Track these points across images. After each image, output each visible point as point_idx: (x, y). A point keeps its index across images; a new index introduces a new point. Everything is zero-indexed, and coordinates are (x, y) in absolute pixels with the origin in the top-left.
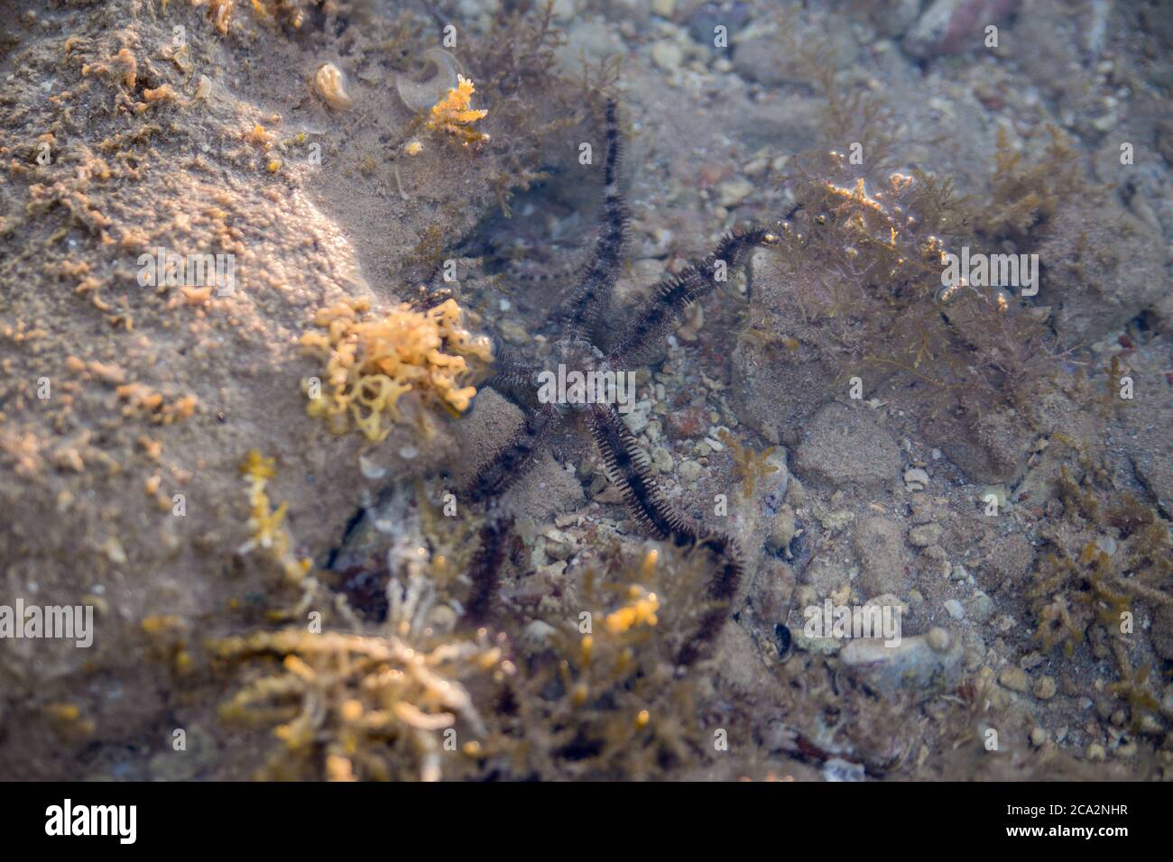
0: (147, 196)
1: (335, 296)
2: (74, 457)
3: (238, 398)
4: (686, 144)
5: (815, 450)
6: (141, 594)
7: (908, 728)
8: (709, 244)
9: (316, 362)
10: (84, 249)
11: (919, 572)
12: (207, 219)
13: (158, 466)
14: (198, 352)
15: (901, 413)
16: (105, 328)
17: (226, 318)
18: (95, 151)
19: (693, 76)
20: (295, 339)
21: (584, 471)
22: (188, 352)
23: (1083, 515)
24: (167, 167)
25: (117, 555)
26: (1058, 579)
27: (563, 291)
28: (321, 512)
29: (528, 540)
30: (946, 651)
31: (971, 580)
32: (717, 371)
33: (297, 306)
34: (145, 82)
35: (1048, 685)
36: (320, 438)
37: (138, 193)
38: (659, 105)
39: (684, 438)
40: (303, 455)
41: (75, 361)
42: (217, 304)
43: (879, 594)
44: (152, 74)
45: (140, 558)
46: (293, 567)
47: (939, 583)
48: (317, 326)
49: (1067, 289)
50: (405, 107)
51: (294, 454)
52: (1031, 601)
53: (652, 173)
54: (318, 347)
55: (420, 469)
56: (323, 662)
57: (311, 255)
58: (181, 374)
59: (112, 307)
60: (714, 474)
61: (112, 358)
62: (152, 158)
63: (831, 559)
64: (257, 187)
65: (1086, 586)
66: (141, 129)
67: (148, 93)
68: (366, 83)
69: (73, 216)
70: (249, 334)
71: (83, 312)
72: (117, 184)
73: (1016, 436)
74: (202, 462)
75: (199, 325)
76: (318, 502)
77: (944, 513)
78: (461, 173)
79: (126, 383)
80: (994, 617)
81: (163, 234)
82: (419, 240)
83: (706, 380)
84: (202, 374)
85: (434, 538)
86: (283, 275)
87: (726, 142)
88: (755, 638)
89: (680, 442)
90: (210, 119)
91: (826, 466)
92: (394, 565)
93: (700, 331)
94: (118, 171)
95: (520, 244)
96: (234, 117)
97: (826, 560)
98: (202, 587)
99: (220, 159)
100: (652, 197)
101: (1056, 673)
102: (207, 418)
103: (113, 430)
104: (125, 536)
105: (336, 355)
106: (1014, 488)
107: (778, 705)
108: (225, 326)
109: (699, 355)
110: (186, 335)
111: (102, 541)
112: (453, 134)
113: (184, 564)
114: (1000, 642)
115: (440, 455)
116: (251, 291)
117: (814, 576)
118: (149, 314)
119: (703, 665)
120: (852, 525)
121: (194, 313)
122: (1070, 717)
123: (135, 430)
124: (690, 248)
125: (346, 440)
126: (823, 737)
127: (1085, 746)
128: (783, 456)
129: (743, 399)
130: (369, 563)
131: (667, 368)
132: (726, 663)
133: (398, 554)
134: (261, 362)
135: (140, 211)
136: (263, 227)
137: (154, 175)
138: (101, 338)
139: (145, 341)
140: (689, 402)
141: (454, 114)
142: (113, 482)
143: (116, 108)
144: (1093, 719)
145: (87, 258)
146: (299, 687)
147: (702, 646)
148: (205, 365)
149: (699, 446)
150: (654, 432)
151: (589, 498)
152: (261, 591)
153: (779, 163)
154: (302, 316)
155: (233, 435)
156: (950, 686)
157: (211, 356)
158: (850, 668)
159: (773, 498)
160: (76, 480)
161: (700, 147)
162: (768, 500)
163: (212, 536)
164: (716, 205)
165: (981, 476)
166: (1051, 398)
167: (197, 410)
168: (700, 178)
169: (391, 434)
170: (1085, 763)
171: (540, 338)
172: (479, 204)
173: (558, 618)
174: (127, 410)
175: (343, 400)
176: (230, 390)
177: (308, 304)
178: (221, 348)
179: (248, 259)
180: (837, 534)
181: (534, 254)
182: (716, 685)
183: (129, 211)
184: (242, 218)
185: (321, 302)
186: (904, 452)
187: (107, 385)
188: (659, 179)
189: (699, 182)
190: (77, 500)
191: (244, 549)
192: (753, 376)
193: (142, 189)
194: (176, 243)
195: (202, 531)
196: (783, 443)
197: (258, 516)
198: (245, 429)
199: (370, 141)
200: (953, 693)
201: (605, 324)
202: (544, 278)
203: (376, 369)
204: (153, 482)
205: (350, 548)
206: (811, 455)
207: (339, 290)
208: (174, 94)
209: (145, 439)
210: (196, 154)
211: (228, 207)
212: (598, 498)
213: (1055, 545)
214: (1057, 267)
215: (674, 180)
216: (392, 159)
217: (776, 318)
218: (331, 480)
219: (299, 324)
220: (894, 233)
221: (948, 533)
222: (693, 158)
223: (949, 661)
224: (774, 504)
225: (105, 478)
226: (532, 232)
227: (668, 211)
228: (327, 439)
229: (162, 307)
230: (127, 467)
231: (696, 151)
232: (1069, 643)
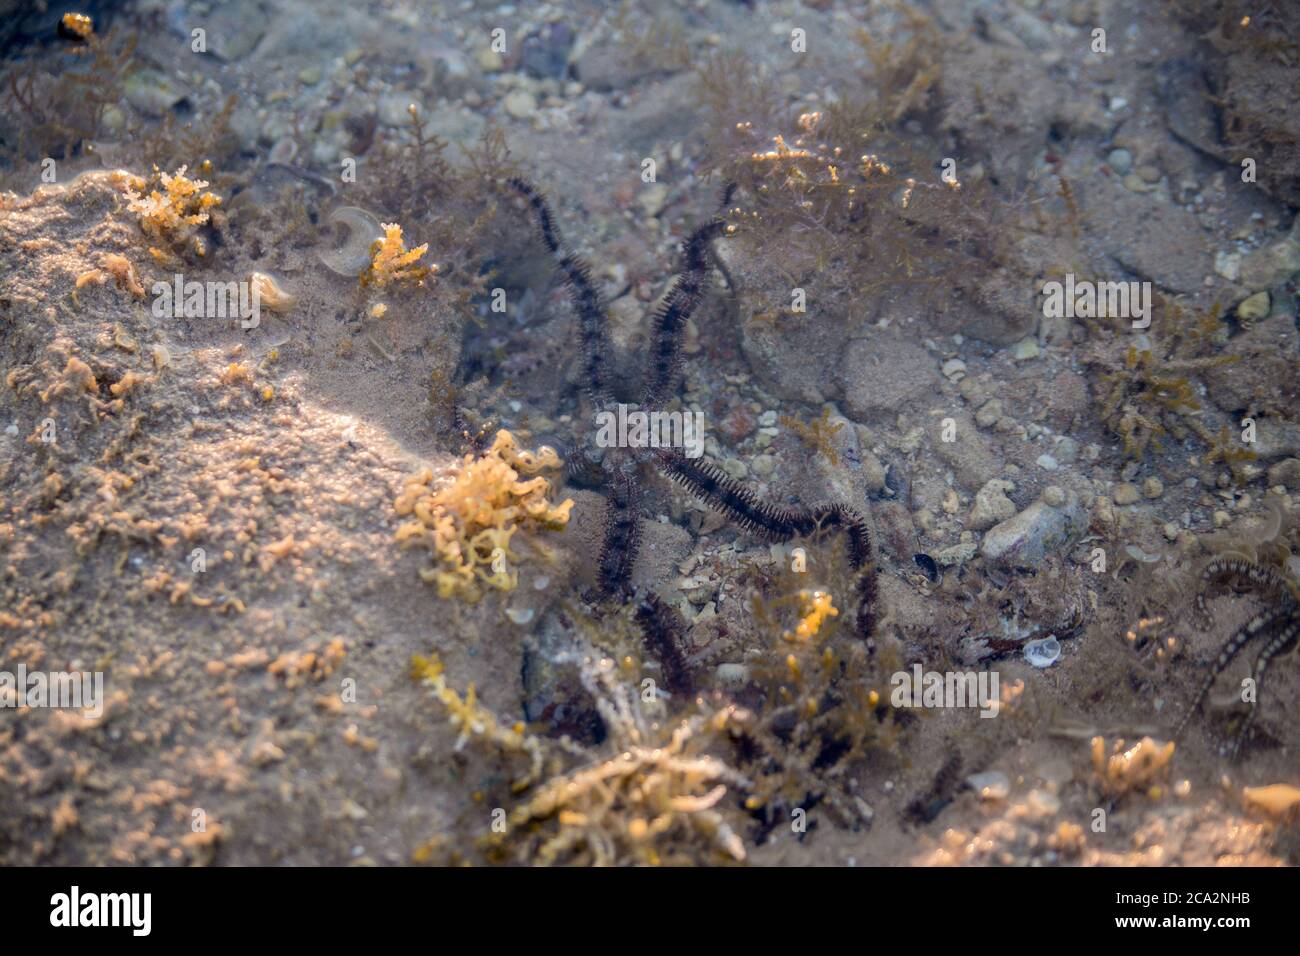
0: (176, 483)
1: (399, 482)
2: (270, 749)
3: (374, 618)
4: (586, 178)
5: (861, 391)
6: (396, 833)
7: (1071, 584)
8: (660, 257)
9: (421, 548)
10: (151, 561)
11: (1002, 448)
12: (246, 475)
13: (344, 715)
14: (317, 597)
15: (910, 320)
16: (219, 621)
17: (320, 553)
18: (102, 466)
19: (556, 112)
20: (389, 540)
21: (677, 515)
22: (308, 602)
23: (1106, 328)
24: (175, 447)
25: (358, 812)
26: (1118, 392)
27: (560, 366)
28: (497, 676)
29: (671, 602)
30: (1064, 504)
31: (1047, 431)
32: (733, 365)
33: (372, 508)
34: (105, 380)
35: (1154, 484)
36: (463, 613)
37: (166, 484)
38: (542, 154)
39: (741, 439)
40: (457, 637)
41: (214, 666)
42: (305, 545)
43: (982, 485)
44: (106, 368)
45: (377, 803)
46: (508, 737)
47: (1023, 448)
48: (402, 517)
49: (987, 140)
50: (342, 278)
51: (449, 640)
52: (1105, 422)
53: (573, 219)
54: (417, 535)
55: (555, 592)
56: (586, 802)
57: (353, 456)
58: (314, 625)
59: (213, 599)
60: (786, 457)
61: (244, 643)
62: (156, 445)
63: (925, 476)
64: (266, 421)
65: (1142, 386)
66: (131, 424)
67: (115, 388)
68: (294, 273)
69: (125, 537)
70: (348, 556)
71: (187, 618)
72: (142, 487)
73: (1018, 289)
74: (379, 692)
75: (303, 572)
76: (491, 669)
77: (994, 387)
78: (424, 310)
79: (273, 660)
80: (1081, 452)
81: (217, 510)
82: (427, 391)
83: (730, 379)
84: (331, 615)
85: (605, 644)
86: (342, 488)
87: (620, 157)
88: (904, 579)
89: (740, 445)
90: (182, 381)
91: (879, 400)
92: (590, 686)
93: (699, 337)
94: (136, 474)
95: (495, 343)
96: (202, 368)
97: (922, 480)
98: (441, 798)
99: (215, 413)
100: (585, 241)
101: (1154, 470)
102: (359, 650)
103: (288, 706)
104: (354, 793)
105: (437, 534)
106: (1037, 335)
107: (956, 624)
108: (324, 562)
109: (710, 360)
110: (297, 588)
111: (339, 808)
112: (403, 279)
113: (414, 788)
114: (1097, 469)
115: (566, 570)
116: (324, 517)
117: (920, 499)
118: (252, 588)
119: (882, 624)
120: (927, 437)
121: (290, 565)
122: (1185, 501)
123: (306, 696)
124: (646, 270)
125: (484, 602)
126: (1010, 630)
127: (1210, 517)
128: (836, 411)
129: (775, 380)
130: (558, 697)
131: (690, 386)
132: (899, 614)
133: (588, 676)
134: (373, 575)
135: (180, 500)
136: (297, 455)
137: (169, 460)
138: (222, 633)
139: (264, 614)
140: (726, 406)
141: (396, 262)
142: (316, 752)
143: (96, 418)
144: (1204, 493)
145: (161, 567)
146: (579, 835)
147: (871, 608)
148: (328, 605)
149: (759, 440)
150: (714, 449)
151: (695, 536)
152: (491, 773)
153: (676, 152)
154: (381, 516)
155: (388, 652)
156: (1082, 530)
157: (329, 595)
158: (998, 559)
159: (851, 451)
160: (284, 768)
161: (600, 174)
162: (848, 454)
163: (424, 750)
164: (643, 219)
165: (1006, 339)
166: (1026, 241)
167: (346, 648)
168: (617, 203)
169: (519, 576)
170: (1218, 531)
171: (565, 418)
172: (453, 329)
173: (737, 653)
174: (290, 683)
175: (467, 570)
176: (362, 615)
177: (380, 502)
178: (333, 582)
179: (304, 490)
180: (919, 452)
181: (515, 347)
182: (900, 635)
183: (169, 504)
184: (273, 456)
185: (390, 494)
186: (932, 353)
187: (258, 670)
188: (581, 221)
189: (618, 206)
190: (296, 784)
191: (459, 746)
192: (774, 355)
193: (168, 479)
194: (233, 510)
195: (413, 751)
196: (828, 399)
197: (455, 711)
198: (395, 641)
199: (329, 325)
200: (1088, 534)
201: (619, 377)
202: (539, 363)
203: (476, 527)
204: (351, 732)
205: (534, 693)
206: (862, 396)
207: (397, 475)
208: (138, 376)
209: (320, 699)
210: (190, 420)
211: (253, 453)
212: (703, 531)
213: (1098, 365)
214: (969, 125)
215: (595, 216)
216: (358, 330)
217: (769, 294)
218: (490, 643)
219: (384, 524)
220: (833, 170)
221: (1006, 402)
222: (600, 188)
223: (1071, 509)
224: (855, 456)
225: (308, 752)
226: (498, 327)
227: (606, 246)
228: (469, 611)
229: (259, 575)
230: (319, 731)
231: (599, 179)
232: (1154, 440)
